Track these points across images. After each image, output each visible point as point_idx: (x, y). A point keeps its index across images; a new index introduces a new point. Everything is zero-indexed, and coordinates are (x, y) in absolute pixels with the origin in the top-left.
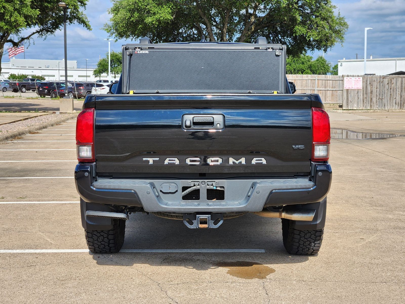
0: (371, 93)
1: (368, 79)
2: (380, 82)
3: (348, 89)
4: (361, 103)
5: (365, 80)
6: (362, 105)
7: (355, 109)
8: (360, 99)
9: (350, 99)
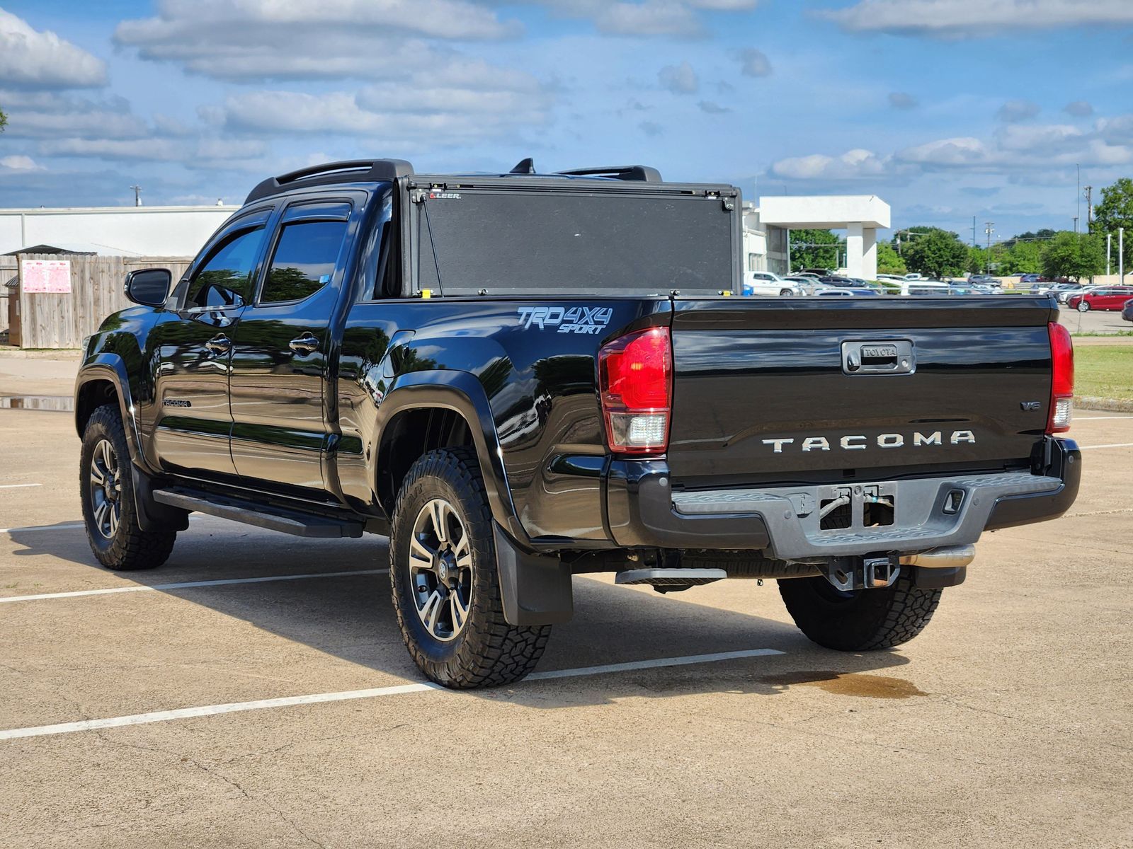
0: (94, 304)
1: (87, 266)
2: (117, 274)
3: (34, 292)
4: (69, 329)
5: (78, 270)
6: (73, 339)
7: (56, 346)
8: (69, 322)
9: (39, 321)
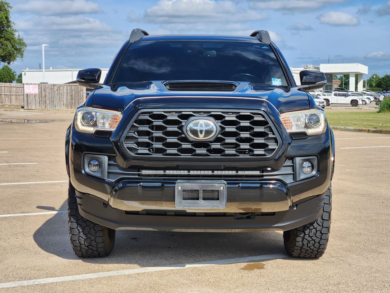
0: (45, 97)
1: (43, 86)
2: (51, 88)
3: (28, 93)
4: (37, 104)
5: (40, 87)
6: (39, 106)
7: (34, 108)
8: (37, 102)
9: (29, 101)
